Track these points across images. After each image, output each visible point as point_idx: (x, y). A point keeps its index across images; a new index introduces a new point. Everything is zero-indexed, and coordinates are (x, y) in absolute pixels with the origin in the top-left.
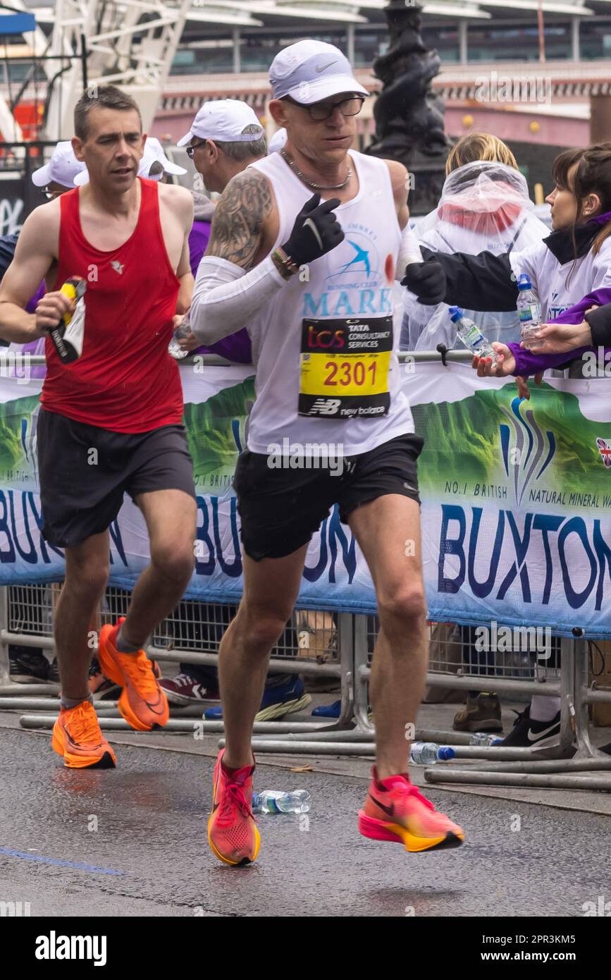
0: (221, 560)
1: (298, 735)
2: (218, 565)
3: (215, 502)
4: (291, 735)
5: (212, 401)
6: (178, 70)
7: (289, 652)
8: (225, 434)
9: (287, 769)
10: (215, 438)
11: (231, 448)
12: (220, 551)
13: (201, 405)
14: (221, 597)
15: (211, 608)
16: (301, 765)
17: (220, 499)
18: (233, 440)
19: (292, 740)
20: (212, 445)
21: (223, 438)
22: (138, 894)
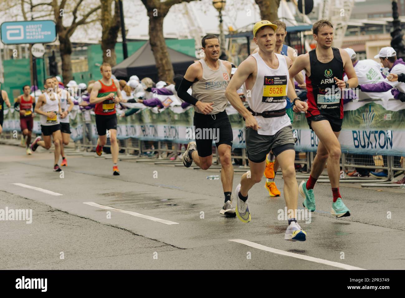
0: (361, 145)
1: (379, 183)
2: (360, 145)
3: (359, 132)
4: (377, 183)
5: (358, 110)
6: (346, 35)
7: (372, 164)
8: (361, 117)
9: (376, 190)
10: (359, 118)
11: (362, 120)
12: (360, 143)
13: (355, 111)
14: (361, 153)
15: (358, 155)
16: (379, 189)
17: (360, 131)
18: (363, 118)
19: (377, 184)
20: (358, 119)
21: (360, 118)
22: (344, 219)
